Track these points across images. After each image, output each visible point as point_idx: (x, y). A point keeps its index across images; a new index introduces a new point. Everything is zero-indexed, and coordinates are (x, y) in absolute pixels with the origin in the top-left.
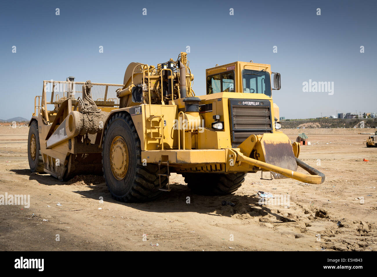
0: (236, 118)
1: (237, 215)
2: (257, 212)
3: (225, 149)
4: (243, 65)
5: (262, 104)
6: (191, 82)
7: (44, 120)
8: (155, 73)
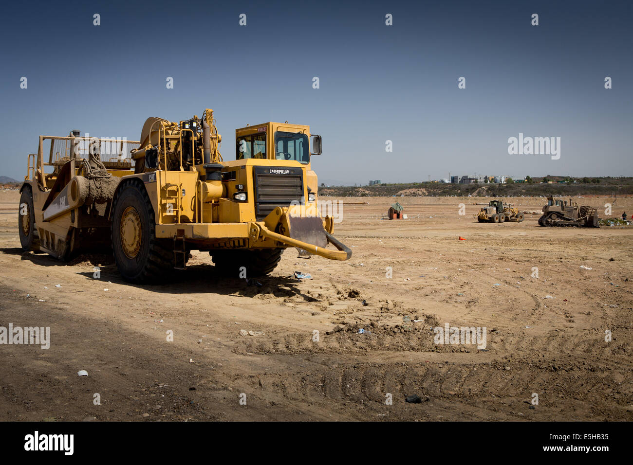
0: (261, 188)
1: (259, 295)
2: (284, 292)
3: (247, 222)
4: (276, 126)
5: (292, 172)
6: (218, 144)
7: (40, 185)
8: (176, 132)
